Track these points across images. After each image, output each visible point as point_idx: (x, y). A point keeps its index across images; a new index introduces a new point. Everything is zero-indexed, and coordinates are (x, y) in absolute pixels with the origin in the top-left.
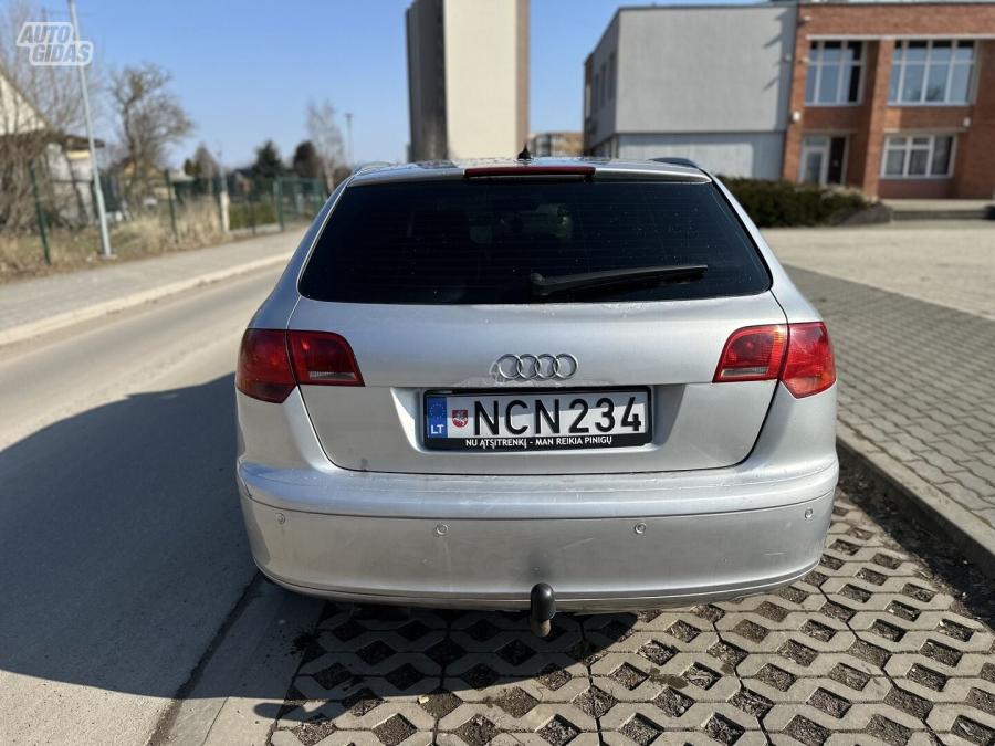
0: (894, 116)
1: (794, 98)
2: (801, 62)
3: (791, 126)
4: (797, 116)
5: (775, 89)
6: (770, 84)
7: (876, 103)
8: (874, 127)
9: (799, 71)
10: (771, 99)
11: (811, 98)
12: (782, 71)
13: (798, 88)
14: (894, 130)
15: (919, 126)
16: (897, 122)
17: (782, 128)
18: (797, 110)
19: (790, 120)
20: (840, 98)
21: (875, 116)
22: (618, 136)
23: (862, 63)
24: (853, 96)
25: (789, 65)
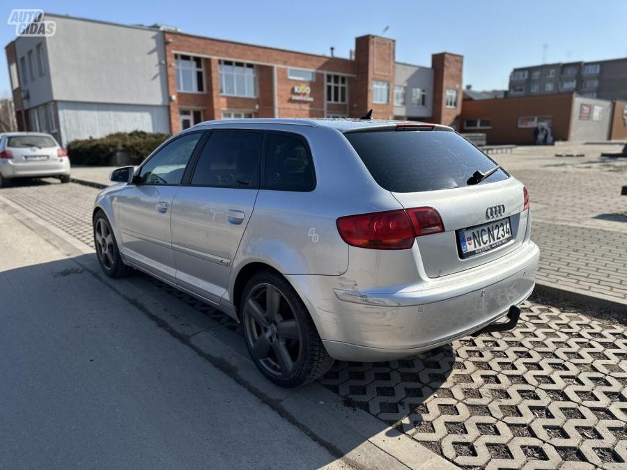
0: (223, 101)
1: (170, 86)
2: (171, 66)
3: (171, 104)
4: (174, 97)
5: (158, 79)
6: (155, 77)
7: (215, 93)
8: (215, 107)
9: (170, 71)
10: (157, 85)
11: (179, 88)
12: (160, 70)
13: (171, 81)
14: (225, 109)
15: (236, 107)
16: (225, 104)
17: (166, 104)
18: (174, 94)
19: (170, 99)
20: (194, 89)
21: (215, 100)
22: (56, 102)
23: (202, 70)
24: (200, 87)
25: (164, 67)
